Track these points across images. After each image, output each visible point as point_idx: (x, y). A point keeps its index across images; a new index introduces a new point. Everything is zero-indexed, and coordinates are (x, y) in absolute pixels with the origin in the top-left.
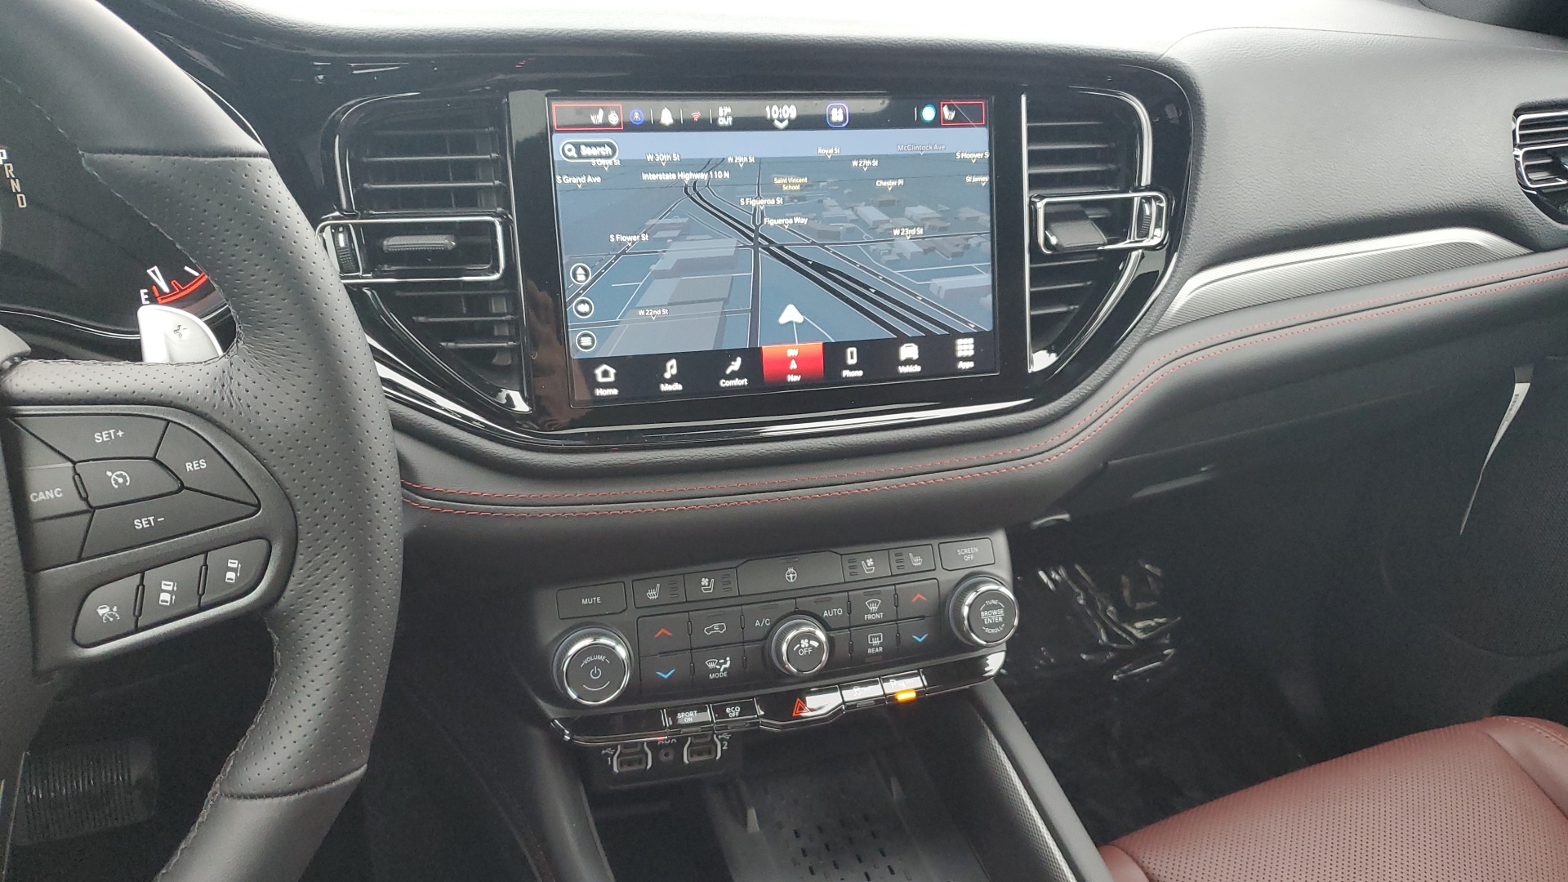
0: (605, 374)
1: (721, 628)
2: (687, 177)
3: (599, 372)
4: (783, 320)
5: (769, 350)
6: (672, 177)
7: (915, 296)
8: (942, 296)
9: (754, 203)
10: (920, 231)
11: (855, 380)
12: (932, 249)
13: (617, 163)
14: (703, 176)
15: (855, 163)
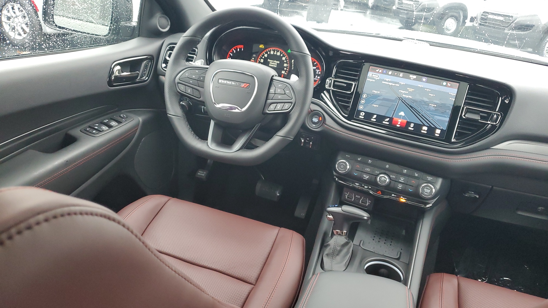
0: (362, 114)
1: (369, 170)
2: (390, 84)
3: (361, 113)
4: (400, 114)
5: (395, 119)
6: (388, 83)
7: (430, 118)
8: (436, 120)
9: (402, 91)
10: (435, 106)
11: (411, 130)
12: (437, 110)
13: (379, 79)
14: (394, 84)
15: (425, 89)
